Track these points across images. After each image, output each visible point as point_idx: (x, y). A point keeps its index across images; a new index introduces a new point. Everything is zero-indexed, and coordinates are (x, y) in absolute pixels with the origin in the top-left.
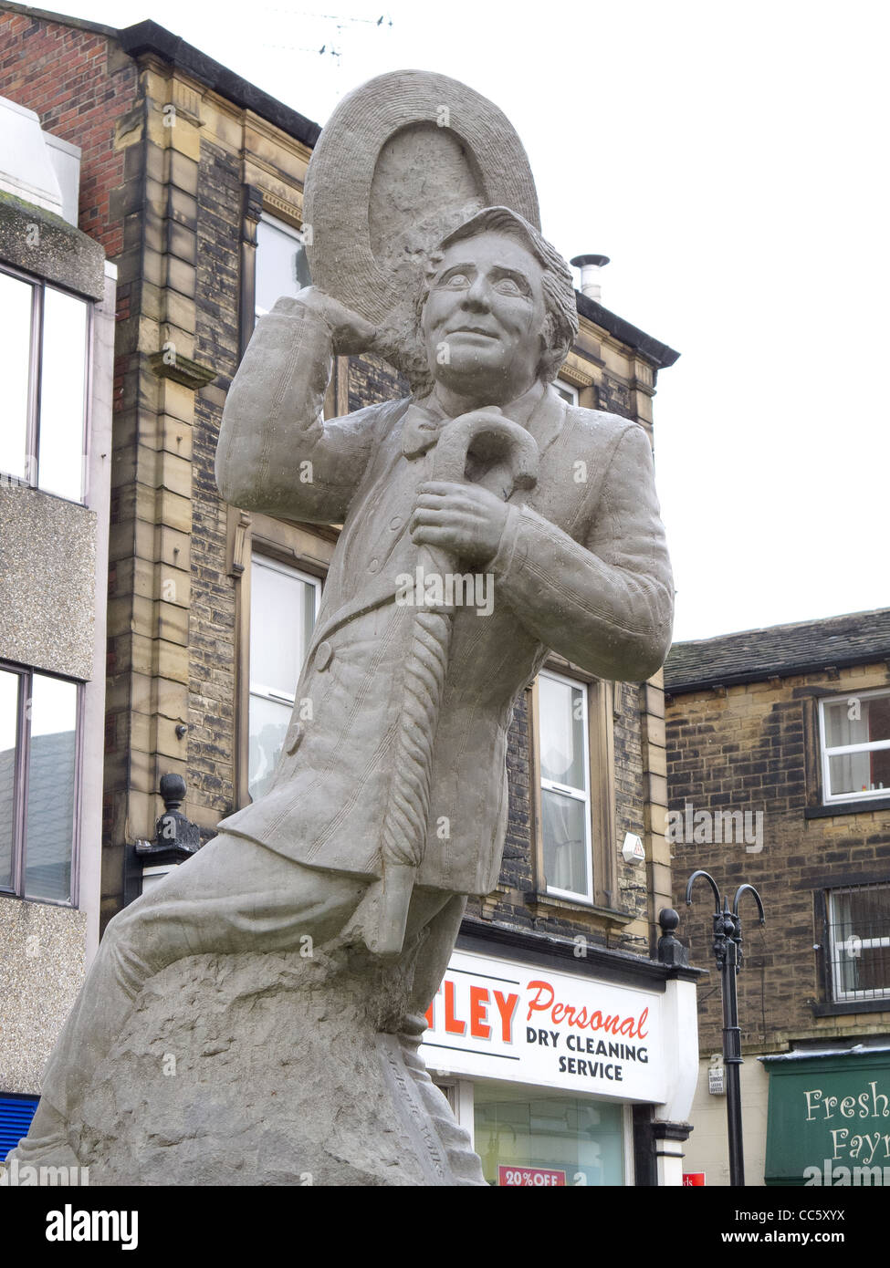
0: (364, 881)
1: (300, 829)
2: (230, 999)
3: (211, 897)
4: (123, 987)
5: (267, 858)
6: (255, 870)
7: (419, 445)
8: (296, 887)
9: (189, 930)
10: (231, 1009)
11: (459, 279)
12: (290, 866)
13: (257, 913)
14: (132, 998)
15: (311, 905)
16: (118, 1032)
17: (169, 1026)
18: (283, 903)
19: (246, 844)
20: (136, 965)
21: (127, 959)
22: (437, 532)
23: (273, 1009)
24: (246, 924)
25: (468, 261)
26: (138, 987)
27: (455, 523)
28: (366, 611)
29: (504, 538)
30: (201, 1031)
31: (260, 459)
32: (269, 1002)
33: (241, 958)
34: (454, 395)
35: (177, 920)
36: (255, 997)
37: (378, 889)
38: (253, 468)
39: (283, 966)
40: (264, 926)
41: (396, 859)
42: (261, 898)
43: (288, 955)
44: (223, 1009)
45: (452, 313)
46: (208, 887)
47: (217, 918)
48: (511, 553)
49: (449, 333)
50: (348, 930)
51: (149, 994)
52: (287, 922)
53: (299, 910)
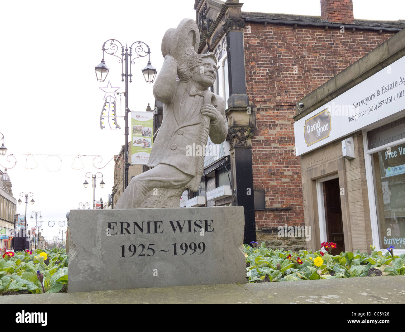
0: (192, 177)
1: (184, 166)
2: (167, 197)
3: (167, 177)
4: (143, 193)
5: (177, 170)
6: (175, 173)
8: (182, 177)
9: (162, 183)
10: (167, 199)
11: (207, 65)
12: (181, 173)
13: (175, 181)
14: (144, 195)
15: (184, 181)
16: (142, 202)
17: (156, 202)
19: (173, 168)
20: (146, 189)
21: (144, 187)
22: (210, 114)
23: (173, 200)
24: (173, 183)
25: (210, 63)
26: (146, 193)
27: (213, 113)
28: (191, 125)
30: (162, 203)
31: (169, 90)
32: (173, 198)
33: (169, 189)
34: (201, 86)
35: (160, 181)
36: (170, 197)
37: (195, 179)
38: (167, 92)
39: (175, 192)
40: (176, 184)
41: (200, 174)
42: (177, 178)
43: (176, 189)
44: (166, 199)
45: (207, 72)
46: (166, 175)
47: (169, 181)
48: (219, 120)
49: (206, 75)
50: (187, 186)
51: (149, 195)
52: (179, 183)
53: (182, 181)
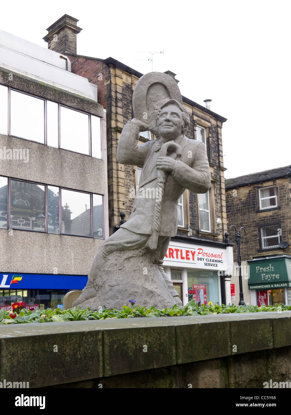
0: (149, 236)
1: (136, 226)
2: (123, 259)
3: (119, 240)
4: (103, 258)
5: (129, 232)
6: (127, 235)
7: (158, 149)
8: (135, 237)
9: (115, 247)
10: (124, 261)
11: (164, 115)
12: (134, 234)
13: (128, 243)
14: (105, 260)
15: (139, 241)
16: (102, 266)
17: (112, 265)
18: (133, 241)
19: (125, 230)
20: (105, 254)
21: (103, 253)
22: (161, 167)
23: (132, 261)
24: (126, 245)
25: (166, 111)
26: (105, 258)
27: (165, 165)
28: (148, 183)
29: (175, 167)
30: (118, 265)
31: (125, 154)
32: (131, 259)
34: (164, 139)
35: (112, 245)
36: (128, 259)
37: (152, 237)
38: (124, 156)
39: (133, 252)
40: (129, 245)
41: (155, 231)
42: (128, 240)
44: (122, 261)
45: (163, 122)
46: (118, 238)
47: (120, 244)
48: (176, 170)
49: (163, 126)
50: (146, 245)
51: (108, 259)
52: (134, 244)
53: (136, 242)
